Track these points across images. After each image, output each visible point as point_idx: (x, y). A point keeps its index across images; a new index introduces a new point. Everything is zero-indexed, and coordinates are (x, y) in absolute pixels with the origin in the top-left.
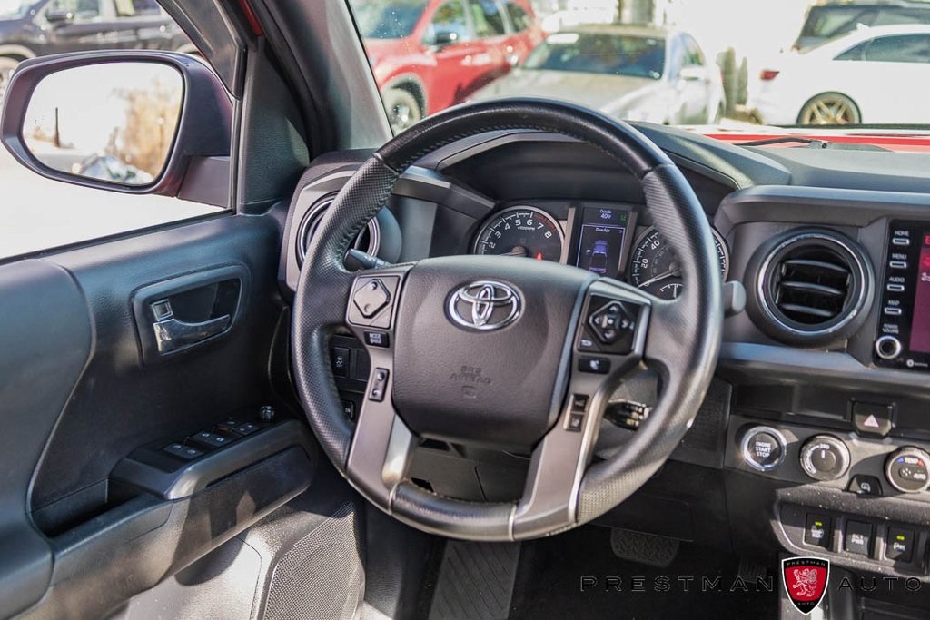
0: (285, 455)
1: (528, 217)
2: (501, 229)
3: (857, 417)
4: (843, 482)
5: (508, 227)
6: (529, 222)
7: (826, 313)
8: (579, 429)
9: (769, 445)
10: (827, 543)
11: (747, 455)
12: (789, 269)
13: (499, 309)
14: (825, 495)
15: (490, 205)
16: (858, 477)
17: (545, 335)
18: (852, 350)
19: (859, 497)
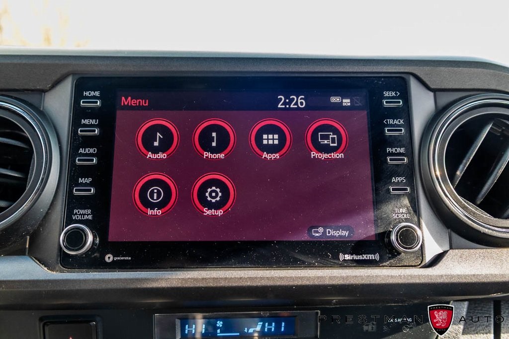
18: (35, 250)
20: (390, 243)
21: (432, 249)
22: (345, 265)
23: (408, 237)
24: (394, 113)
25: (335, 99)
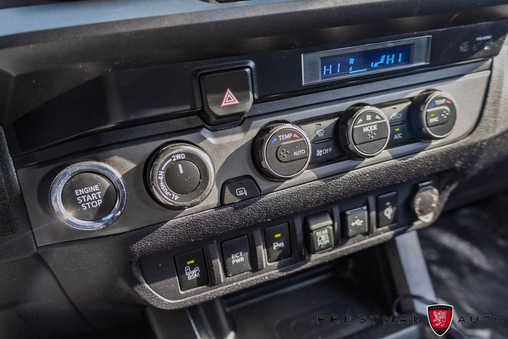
3: (210, 98)
4: (212, 198)
9: (96, 188)
10: (207, 278)
16: (227, 185)
19: (236, 207)
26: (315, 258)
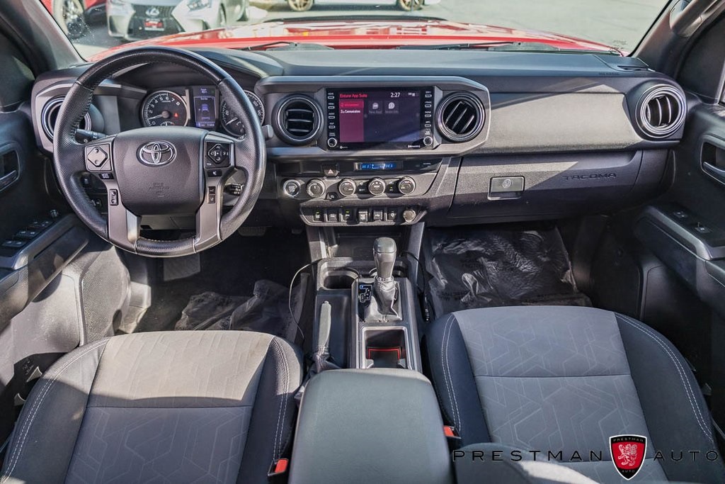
0: (71, 232)
1: (166, 96)
2: (153, 103)
3: (325, 171)
4: (324, 197)
5: (156, 102)
6: (167, 98)
7: (307, 131)
8: (214, 201)
9: (294, 187)
10: (322, 219)
11: (286, 192)
12: (289, 112)
13: (165, 155)
14: (318, 202)
15: (145, 92)
16: (329, 193)
17: (189, 163)
18: (319, 145)
19: (331, 200)
20: (423, 143)
21: (436, 143)
22: (410, 149)
23: (428, 141)
24: (429, 99)
25: (410, 94)
26: (361, 224)
